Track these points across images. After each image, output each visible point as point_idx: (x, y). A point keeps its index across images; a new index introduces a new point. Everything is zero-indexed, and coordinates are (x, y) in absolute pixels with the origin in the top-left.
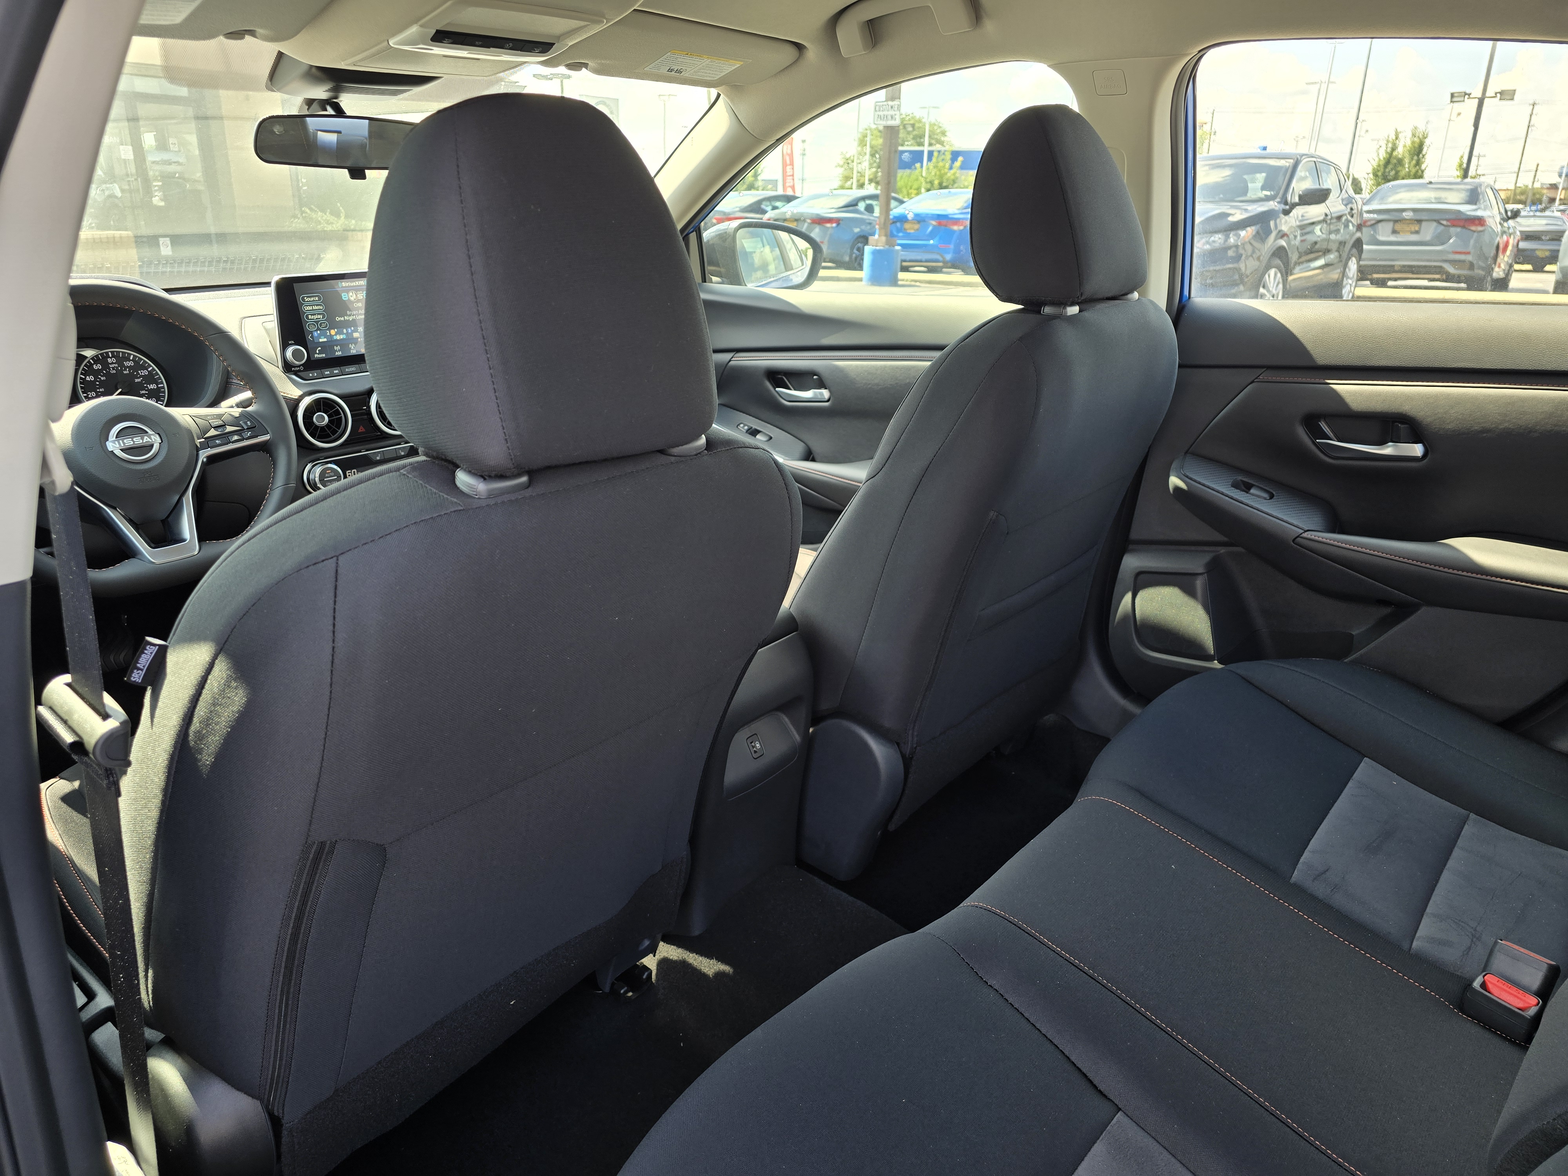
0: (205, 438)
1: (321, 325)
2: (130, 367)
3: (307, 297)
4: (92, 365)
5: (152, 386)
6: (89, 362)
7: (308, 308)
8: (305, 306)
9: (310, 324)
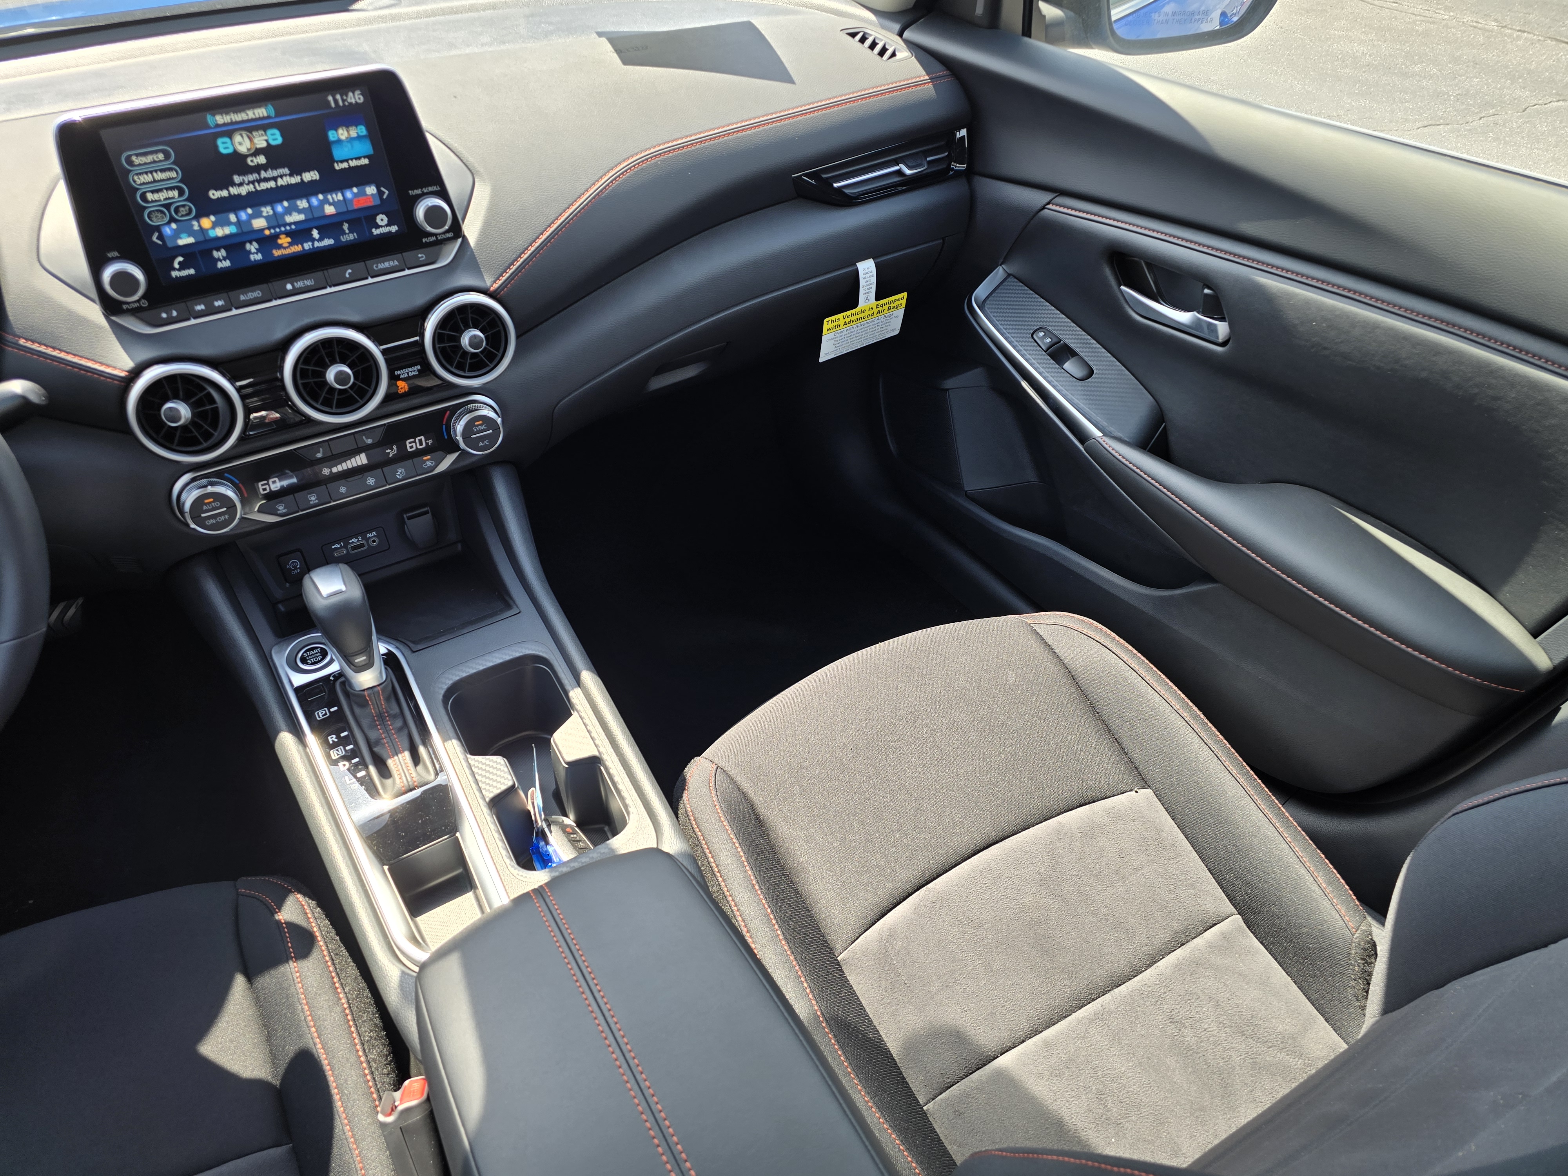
1: (176, 212)
3: (137, 155)
7: (144, 178)
8: (137, 174)
9: (153, 211)
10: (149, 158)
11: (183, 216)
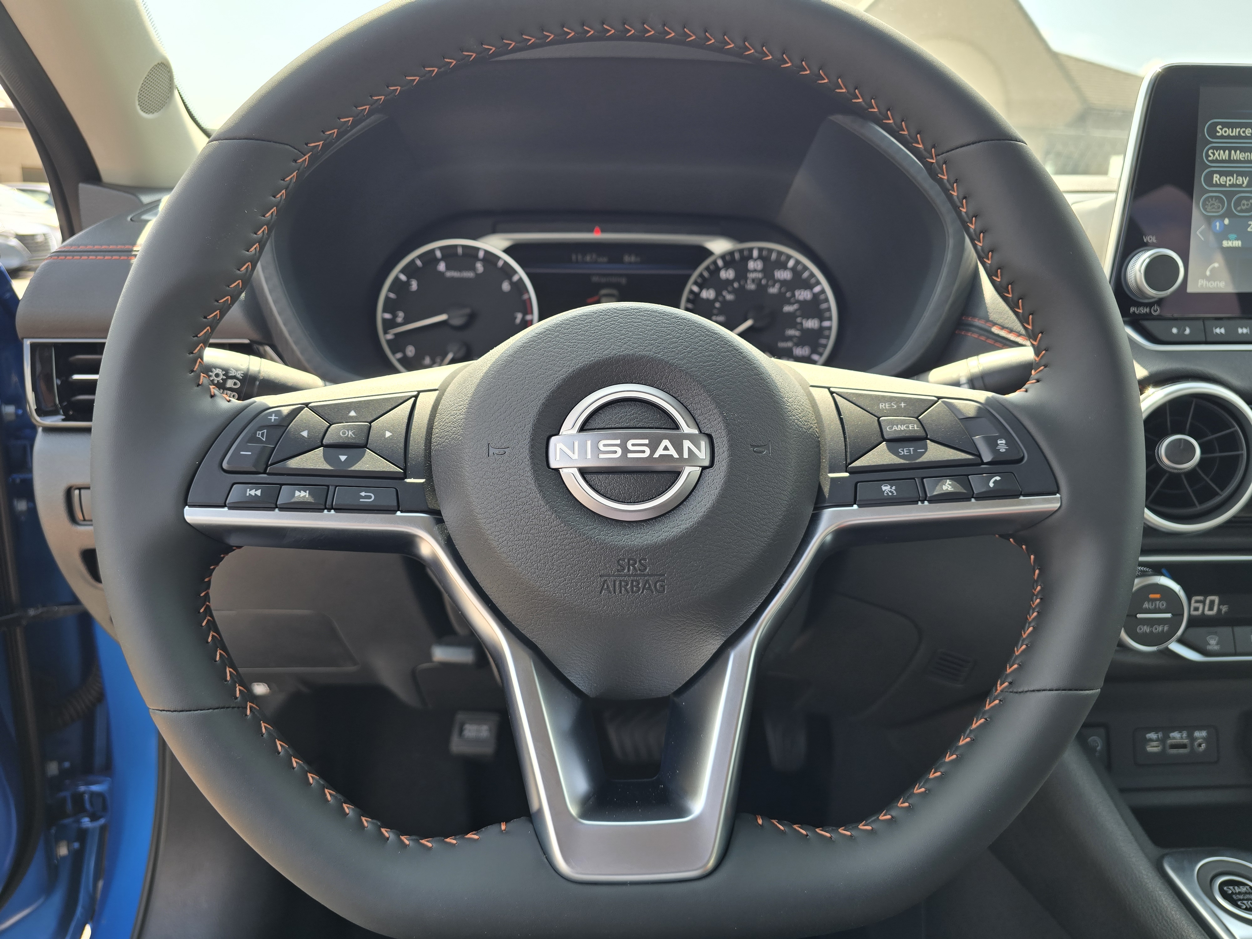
0: (853, 472)
1: (1237, 204)
2: (783, 283)
3: (1224, 125)
4: (718, 269)
5: (811, 324)
6: (715, 263)
7: (1219, 155)
8: (1213, 148)
9: (1212, 197)
10: (1235, 132)
11: (1242, 211)
